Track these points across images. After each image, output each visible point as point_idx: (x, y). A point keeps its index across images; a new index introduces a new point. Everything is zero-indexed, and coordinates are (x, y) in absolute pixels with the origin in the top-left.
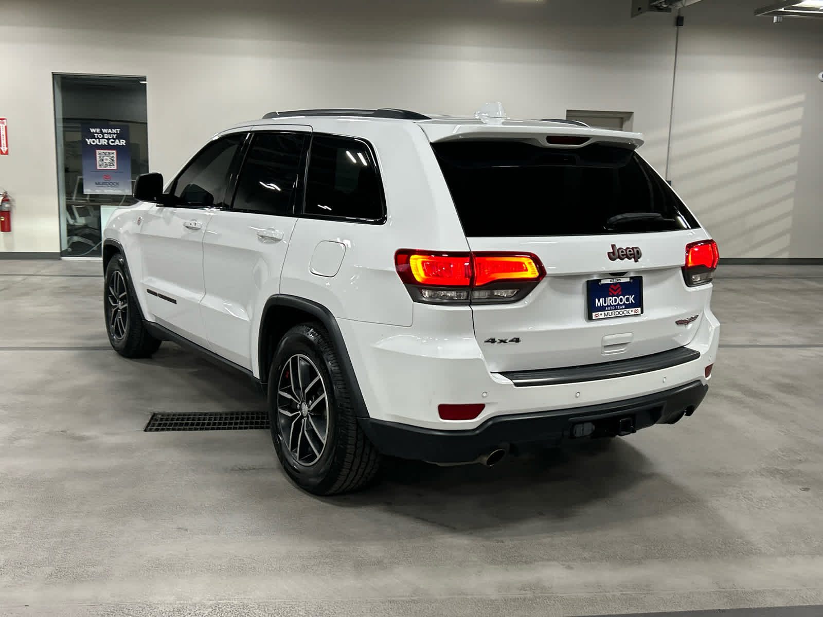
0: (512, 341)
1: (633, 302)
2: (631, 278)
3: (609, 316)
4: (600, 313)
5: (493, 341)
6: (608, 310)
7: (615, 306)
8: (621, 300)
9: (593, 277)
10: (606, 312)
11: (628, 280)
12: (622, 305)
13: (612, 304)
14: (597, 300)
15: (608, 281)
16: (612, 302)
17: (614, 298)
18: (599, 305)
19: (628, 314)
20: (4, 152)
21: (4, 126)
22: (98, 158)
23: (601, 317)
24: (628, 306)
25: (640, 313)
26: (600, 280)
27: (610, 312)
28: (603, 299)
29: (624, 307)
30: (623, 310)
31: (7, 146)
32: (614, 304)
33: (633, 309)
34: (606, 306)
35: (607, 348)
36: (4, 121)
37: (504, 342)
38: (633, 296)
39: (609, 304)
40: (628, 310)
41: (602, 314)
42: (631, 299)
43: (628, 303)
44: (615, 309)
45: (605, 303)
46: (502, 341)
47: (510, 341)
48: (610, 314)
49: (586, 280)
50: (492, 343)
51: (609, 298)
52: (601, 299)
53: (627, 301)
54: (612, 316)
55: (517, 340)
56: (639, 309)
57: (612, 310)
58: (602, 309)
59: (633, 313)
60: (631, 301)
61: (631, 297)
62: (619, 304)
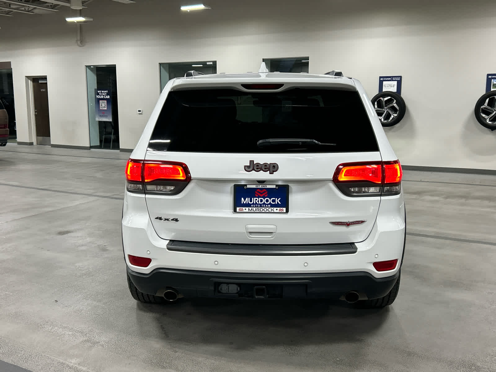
0: (173, 220)
1: (279, 203)
2: (277, 186)
4: (244, 208)
5: (160, 219)
6: (253, 207)
7: (261, 204)
8: (267, 201)
9: (241, 182)
10: (250, 208)
11: (274, 187)
12: (268, 204)
13: (258, 203)
14: (243, 199)
15: (254, 186)
16: (258, 201)
17: (260, 199)
18: (245, 203)
19: (273, 211)
23: (245, 211)
24: (273, 206)
25: (285, 211)
26: (246, 185)
28: (249, 198)
29: (269, 206)
30: (267, 208)
32: (260, 203)
33: (278, 209)
34: (251, 204)
35: (253, 234)
37: (168, 220)
38: (280, 199)
40: (272, 208)
41: (246, 209)
43: (274, 203)
44: (261, 206)
45: (251, 201)
46: (166, 220)
47: (172, 220)
48: (254, 210)
49: (234, 184)
50: (160, 220)
51: (255, 199)
52: (247, 199)
53: (272, 202)
54: (256, 211)
55: (177, 220)
56: (285, 209)
57: (258, 207)
58: (247, 205)
59: (278, 211)
60: (277, 202)
61: (277, 200)
62: (264, 203)
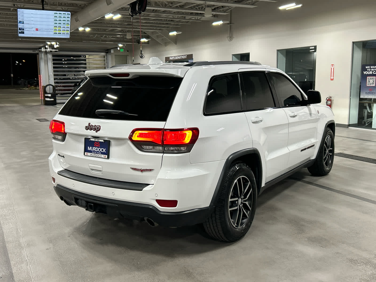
1: (105, 152)
2: (104, 140)
3: (92, 156)
4: (88, 153)
6: (93, 153)
7: (96, 152)
8: (99, 150)
9: (88, 137)
10: (91, 154)
11: (102, 141)
12: (100, 152)
14: (88, 147)
15: (93, 140)
16: (95, 150)
17: (96, 148)
18: (89, 150)
19: (101, 157)
20: (332, 79)
21: (333, 68)
22: (367, 80)
23: (89, 155)
25: (107, 158)
26: (90, 139)
27: (93, 154)
29: (100, 153)
31: (333, 77)
32: (96, 151)
33: (104, 155)
36: (333, 66)
38: (105, 149)
39: (94, 150)
40: (101, 155)
41: (89, 154)
42: (104, 150)
43: (103, 152)
44: (96, 153)
47: (62, 156)
48: (93, 155)
51: (94, 148)
52: (90, 147)
54: (93, 156)
55: (64, 157)
56: (107, 156)
58: (90, 152)
59: (103, 157)
60: (104, 151)
61: (104, 149)
62: (98, 151)
